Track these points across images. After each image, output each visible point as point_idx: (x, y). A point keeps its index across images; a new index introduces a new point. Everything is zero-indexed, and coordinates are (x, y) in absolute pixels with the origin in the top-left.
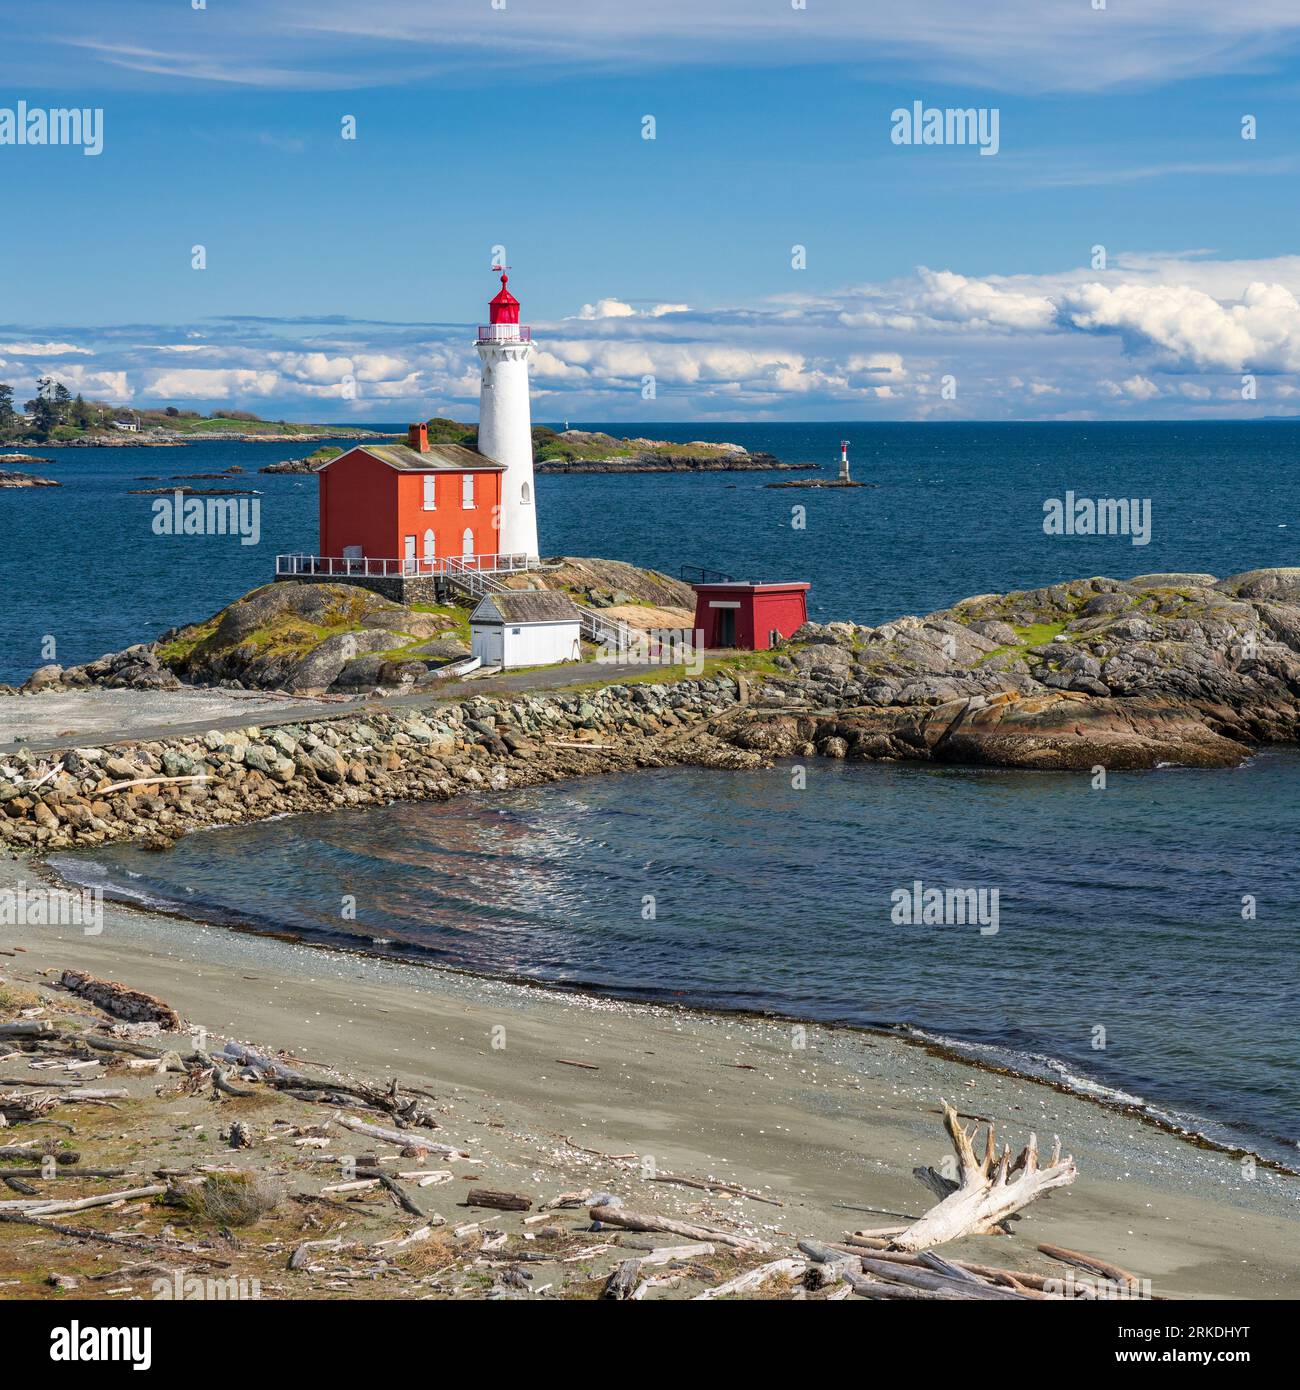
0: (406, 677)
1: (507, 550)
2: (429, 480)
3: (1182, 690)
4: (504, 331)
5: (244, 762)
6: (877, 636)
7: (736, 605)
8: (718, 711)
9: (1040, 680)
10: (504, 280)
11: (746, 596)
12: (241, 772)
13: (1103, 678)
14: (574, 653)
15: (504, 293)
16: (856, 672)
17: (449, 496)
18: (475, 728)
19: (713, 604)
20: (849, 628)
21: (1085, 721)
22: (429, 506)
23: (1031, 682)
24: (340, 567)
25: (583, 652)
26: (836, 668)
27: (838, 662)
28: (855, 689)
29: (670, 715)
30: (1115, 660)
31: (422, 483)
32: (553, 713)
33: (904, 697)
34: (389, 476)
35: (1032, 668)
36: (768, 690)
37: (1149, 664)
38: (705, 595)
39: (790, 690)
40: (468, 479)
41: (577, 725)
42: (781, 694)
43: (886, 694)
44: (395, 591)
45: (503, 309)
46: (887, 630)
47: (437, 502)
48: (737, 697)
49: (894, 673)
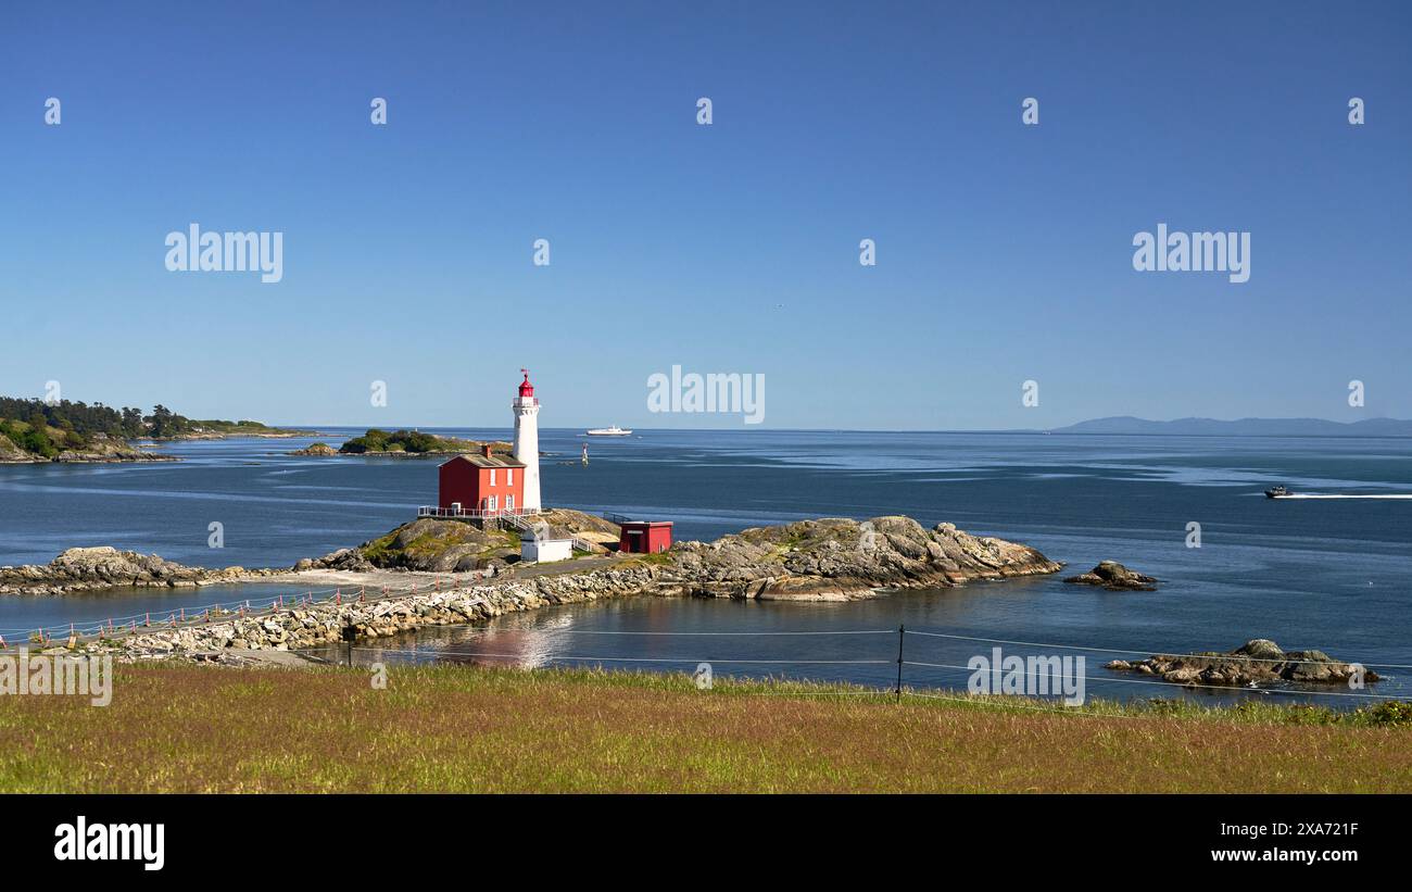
0: (490, 566)
1: (527, 505)
2: (493, 471)
3: (856, 574)
4: (526, 400)
5: (449, 608)
6: (713, 548)
7: (641, 532)
8: (643, 583)
9: (790, 569)
10: (526, 376)
11: (645, 528)
12: (449, 612)
13: (819, 568)
14: (569, 555)
15: (525, 383)
16: (705, 566)
17: (501, 479)
18: (542, 592)
19: (629, 532)
20: (697, 544)
21: (821, 589)
22: (493, 484)
23: (786, 570)
24: (451, 513)
25: (574, 555)
26: (695, 563)
27: (695, 560)
28: (705, 573)
29: (623, 586)
30: (824, 560)
31: (490, 473)
32: (573, 584)
33: (729, 577)
34: (475, 469)
35: (785, 563)
36: (664, 573)
37: (840, 562)
38: (626, 528)
39: (675, 573)
40: (510, 471)
41: (584, 590)
42: (670, 575)
43: (720, 576)
44: (479, 524)
45: (524, 389)
46: (717, 546)
47: (496, 483)
48: (650, 576)
49: (722, 566)
